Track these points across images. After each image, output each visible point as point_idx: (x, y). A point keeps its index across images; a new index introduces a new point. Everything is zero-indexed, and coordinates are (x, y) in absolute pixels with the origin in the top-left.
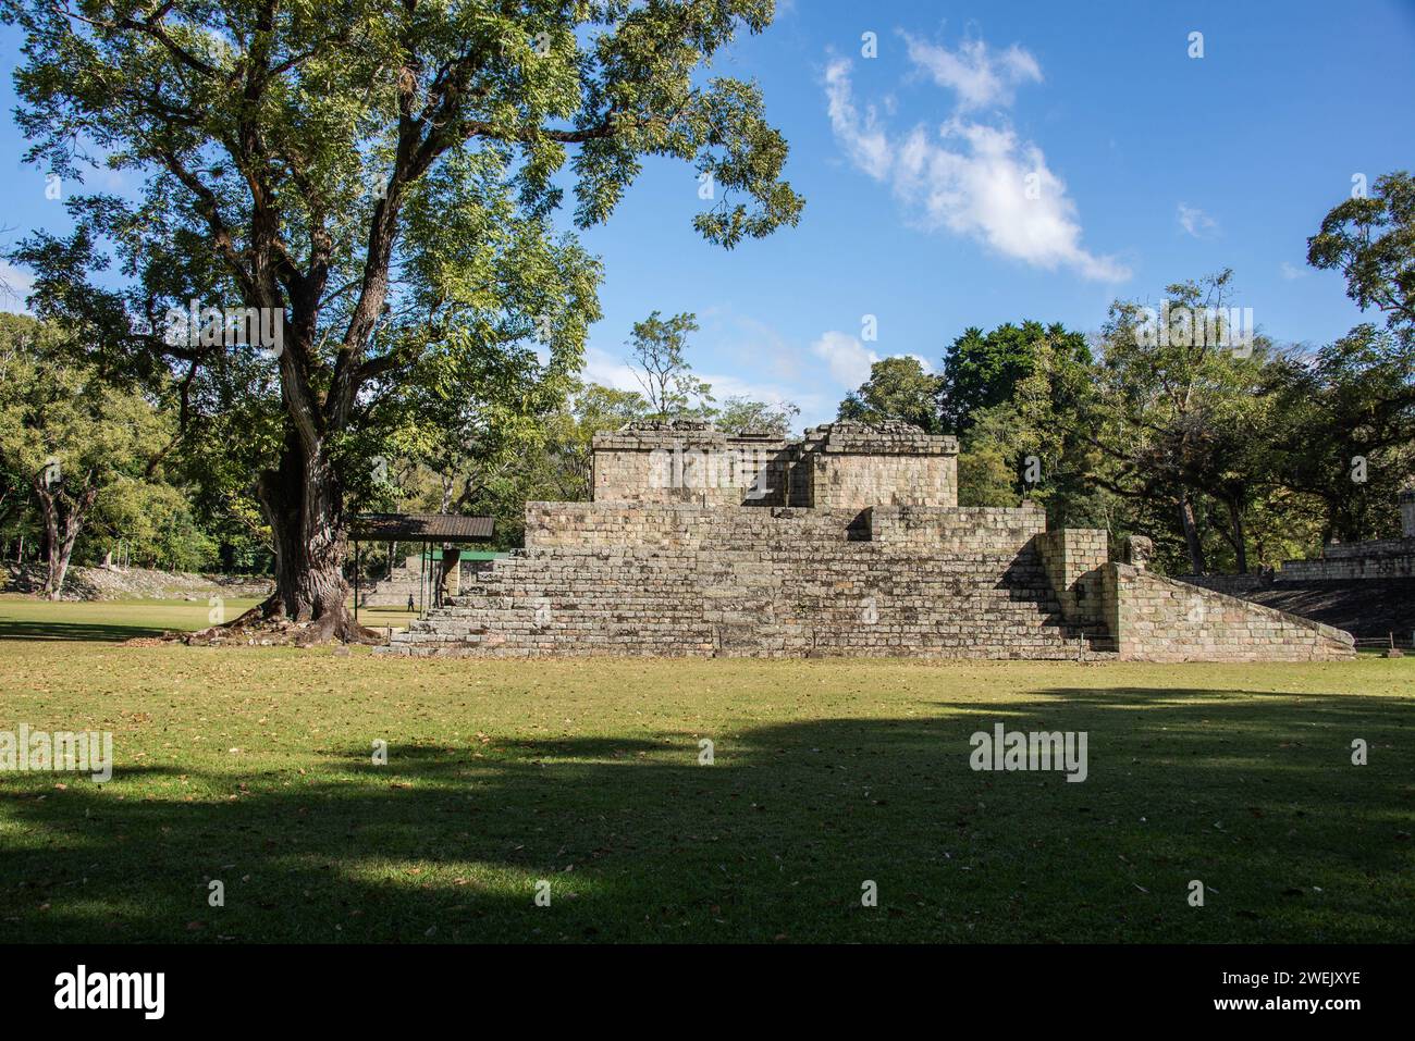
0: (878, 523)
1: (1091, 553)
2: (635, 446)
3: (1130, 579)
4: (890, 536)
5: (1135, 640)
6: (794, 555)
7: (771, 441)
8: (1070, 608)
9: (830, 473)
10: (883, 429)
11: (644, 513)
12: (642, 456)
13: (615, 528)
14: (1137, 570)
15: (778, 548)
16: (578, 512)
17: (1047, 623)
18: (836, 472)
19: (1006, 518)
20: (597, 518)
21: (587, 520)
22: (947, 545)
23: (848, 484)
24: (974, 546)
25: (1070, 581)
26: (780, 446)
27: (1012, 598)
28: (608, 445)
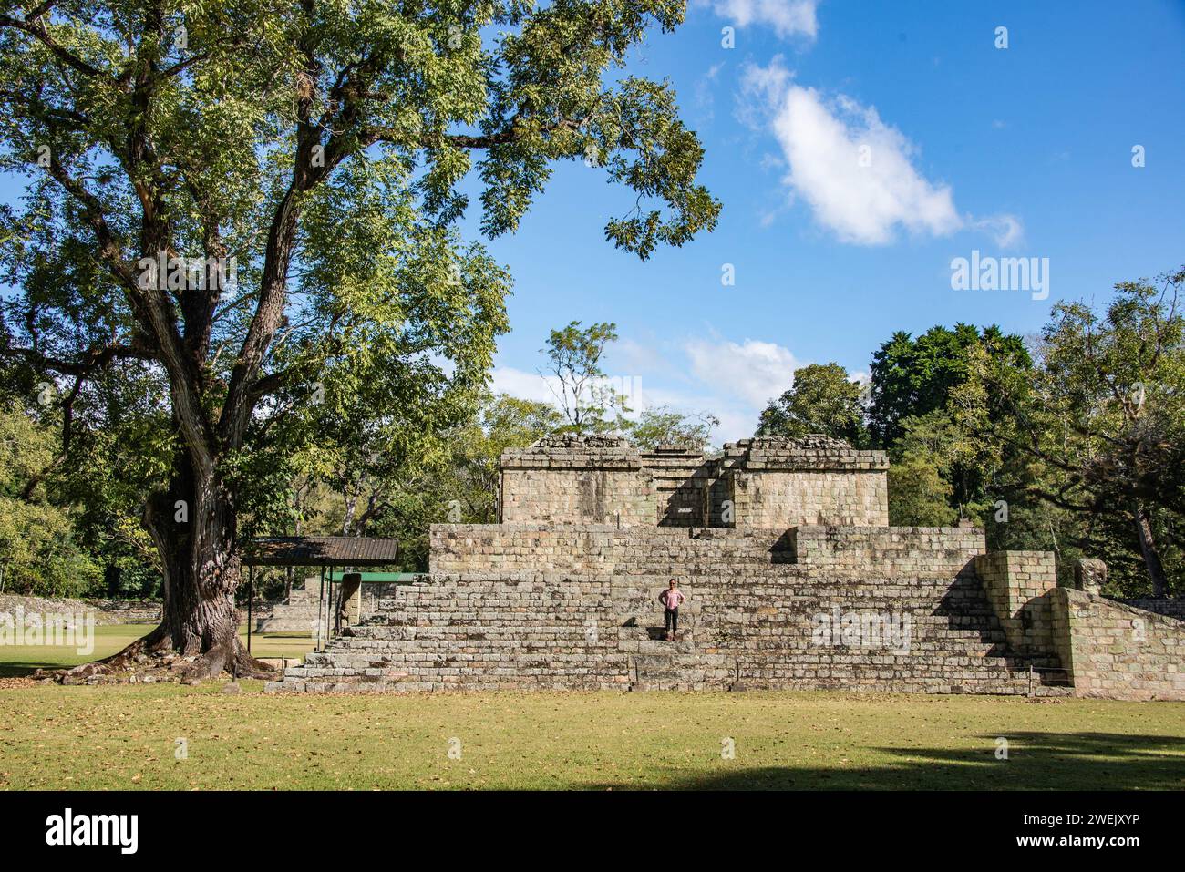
0: (803, 544)
1: (1038, 577)
2: (546, 464)
3: (1083, 607)
4: (817, 558)
5: (1092, 674)
6: (715, 579)
7: (688, 457)
8: (1016, 638)
9: (751, 490)
10: (807, 444)
11: (556, 535)
12: (553, 475)
13: (525, 551)
14: (1090, 596)
15: (697, 572)
16: (485, 535)
17: (991, 654)
18: (758, 490)
19: (942, 538)
20: (505, 541)
21: (495, 543)
22: (879, 568)
23: (771, 502)
24: (908, 568)
25: (1015, 608)
26: (697, 462)
27: (952, 626)
28: (517, 463)
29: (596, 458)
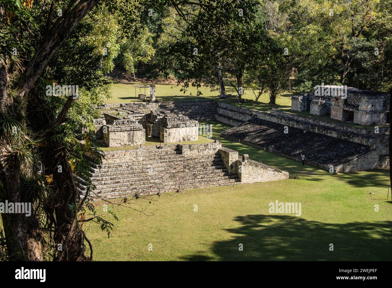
0: (184, 150)
1: (235, 158)
2: (120, 130)
3: (244, 165)
4: (187, 153)
5: (245, 179)
6: (166, 160)
8: (230, 171)
10: (179, 119)
11: (129, 153)
12: (121, 133)
14: (246, 163)
15: (161, 158)
16: (113, 154)
17: (224, 175)
18: (169, 133)
19: (213, 146)
20: (117, 155)
21: (115, 156)
22: (200, 154)
23: (172, 135)
24: (206, 153)
25: (230, 164)
27: (216, 168)
28: (113, 130)
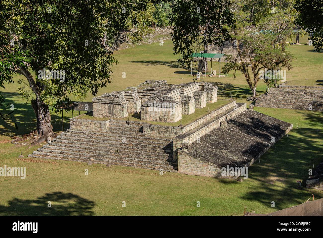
0: (145, 129)
1: (180, 145)
3: (181, 154)
4: (147, 132)
5: (181, 168)
9: (145, 111)
13: (88, 126)
17: (167, 160)
18: (146, 111)
19: (174, 129)
20: (84, 123)
22: (160, 135)
23: (149, 114)
24: (166, 136)
27: (165, 152)
28: (95, 102)
29: (111, 101)
